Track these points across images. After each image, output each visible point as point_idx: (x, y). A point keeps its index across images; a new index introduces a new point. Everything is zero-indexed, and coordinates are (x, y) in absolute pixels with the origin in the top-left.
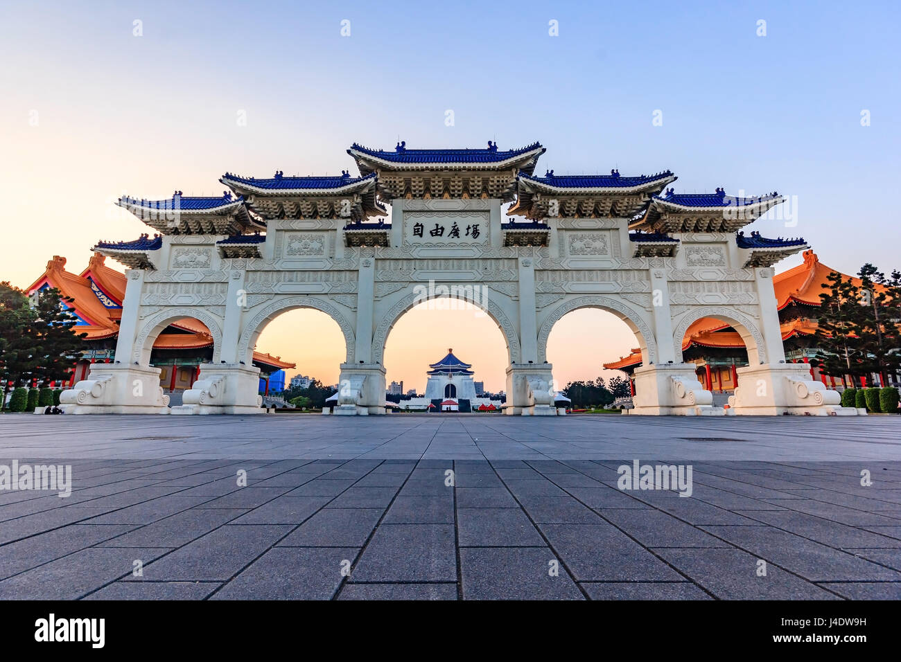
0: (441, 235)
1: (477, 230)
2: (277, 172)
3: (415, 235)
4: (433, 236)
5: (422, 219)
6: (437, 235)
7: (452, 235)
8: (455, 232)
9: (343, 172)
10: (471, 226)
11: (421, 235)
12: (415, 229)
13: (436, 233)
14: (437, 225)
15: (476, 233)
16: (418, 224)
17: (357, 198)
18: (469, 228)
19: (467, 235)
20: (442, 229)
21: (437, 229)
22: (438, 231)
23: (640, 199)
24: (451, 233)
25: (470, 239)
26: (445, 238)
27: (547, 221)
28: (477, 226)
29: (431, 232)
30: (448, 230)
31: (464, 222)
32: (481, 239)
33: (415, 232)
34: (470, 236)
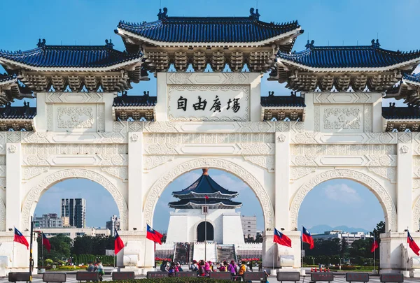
0: (203, 109)
1: (237, 104)
2: (40, 40)
3: (179, 108)
4: (196, 109)
5: (185, 93)
6: (200, 109)
7: (214, 109)
8: (217, 106)
9: (107, 41)
10: (232, 100)
11: (185, 109)
12: (179, 103)
13: (199, 107)
14: (200, 98)
15: (236, 107)
16: (181, 97)
17: (124, 74)
18: (230, 102)
19: (228, 109)
20: (205, 103)
21: (200, 102)
22: (200, 105)
23: (394, 75)
24: (213, 107)
25: (231, 113)
26: (208, 112)
27: (304, 95)
28: (237, 100)
29: (194, 105)
30: (210, 104)
31: (225, 96)
32: (242, 112)
33: (179, 105)
34: (231, 110)
